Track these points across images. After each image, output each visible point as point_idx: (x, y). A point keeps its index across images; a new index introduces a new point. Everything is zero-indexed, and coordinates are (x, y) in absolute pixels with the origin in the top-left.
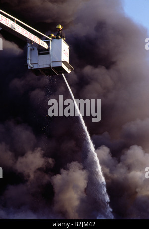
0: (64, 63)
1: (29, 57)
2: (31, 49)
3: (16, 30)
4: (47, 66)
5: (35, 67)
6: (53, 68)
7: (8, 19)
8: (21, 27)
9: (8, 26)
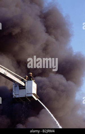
0: (34, 94)
1: (14, 91)
2: (15, 86)
3: (7, 75)
4: (24, 96)
5: (17, 96)
6: (27, 97)
7: (2, 69)
8: (9, 74)
9: (2, 73)
